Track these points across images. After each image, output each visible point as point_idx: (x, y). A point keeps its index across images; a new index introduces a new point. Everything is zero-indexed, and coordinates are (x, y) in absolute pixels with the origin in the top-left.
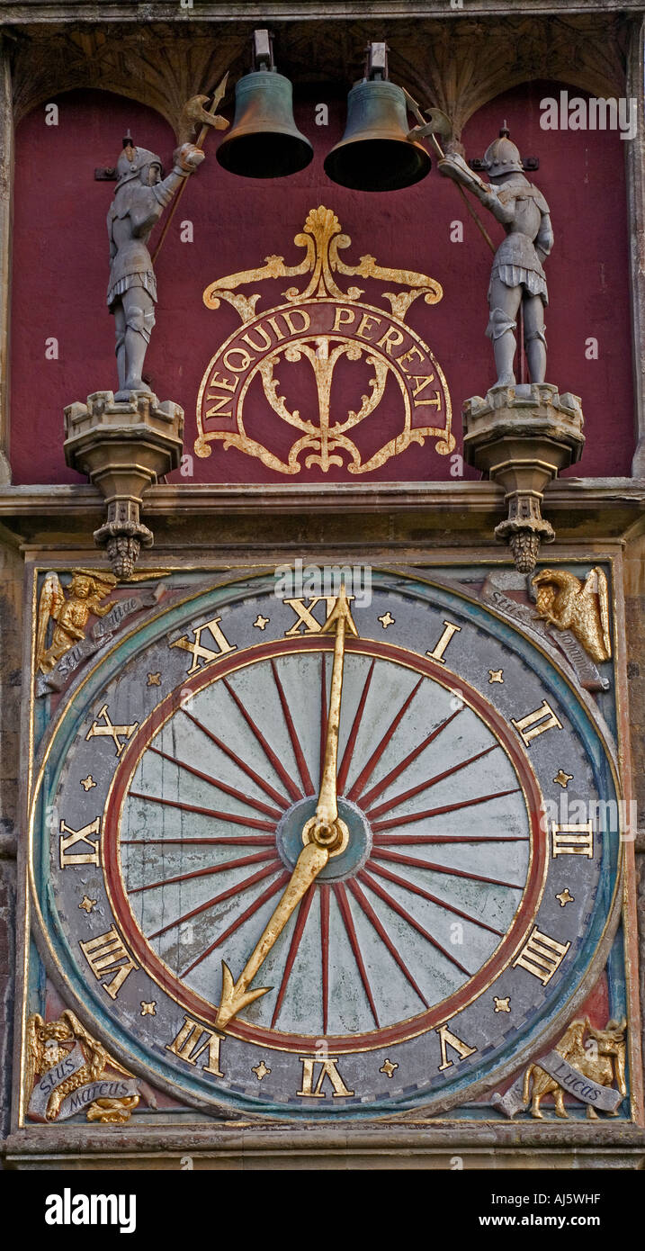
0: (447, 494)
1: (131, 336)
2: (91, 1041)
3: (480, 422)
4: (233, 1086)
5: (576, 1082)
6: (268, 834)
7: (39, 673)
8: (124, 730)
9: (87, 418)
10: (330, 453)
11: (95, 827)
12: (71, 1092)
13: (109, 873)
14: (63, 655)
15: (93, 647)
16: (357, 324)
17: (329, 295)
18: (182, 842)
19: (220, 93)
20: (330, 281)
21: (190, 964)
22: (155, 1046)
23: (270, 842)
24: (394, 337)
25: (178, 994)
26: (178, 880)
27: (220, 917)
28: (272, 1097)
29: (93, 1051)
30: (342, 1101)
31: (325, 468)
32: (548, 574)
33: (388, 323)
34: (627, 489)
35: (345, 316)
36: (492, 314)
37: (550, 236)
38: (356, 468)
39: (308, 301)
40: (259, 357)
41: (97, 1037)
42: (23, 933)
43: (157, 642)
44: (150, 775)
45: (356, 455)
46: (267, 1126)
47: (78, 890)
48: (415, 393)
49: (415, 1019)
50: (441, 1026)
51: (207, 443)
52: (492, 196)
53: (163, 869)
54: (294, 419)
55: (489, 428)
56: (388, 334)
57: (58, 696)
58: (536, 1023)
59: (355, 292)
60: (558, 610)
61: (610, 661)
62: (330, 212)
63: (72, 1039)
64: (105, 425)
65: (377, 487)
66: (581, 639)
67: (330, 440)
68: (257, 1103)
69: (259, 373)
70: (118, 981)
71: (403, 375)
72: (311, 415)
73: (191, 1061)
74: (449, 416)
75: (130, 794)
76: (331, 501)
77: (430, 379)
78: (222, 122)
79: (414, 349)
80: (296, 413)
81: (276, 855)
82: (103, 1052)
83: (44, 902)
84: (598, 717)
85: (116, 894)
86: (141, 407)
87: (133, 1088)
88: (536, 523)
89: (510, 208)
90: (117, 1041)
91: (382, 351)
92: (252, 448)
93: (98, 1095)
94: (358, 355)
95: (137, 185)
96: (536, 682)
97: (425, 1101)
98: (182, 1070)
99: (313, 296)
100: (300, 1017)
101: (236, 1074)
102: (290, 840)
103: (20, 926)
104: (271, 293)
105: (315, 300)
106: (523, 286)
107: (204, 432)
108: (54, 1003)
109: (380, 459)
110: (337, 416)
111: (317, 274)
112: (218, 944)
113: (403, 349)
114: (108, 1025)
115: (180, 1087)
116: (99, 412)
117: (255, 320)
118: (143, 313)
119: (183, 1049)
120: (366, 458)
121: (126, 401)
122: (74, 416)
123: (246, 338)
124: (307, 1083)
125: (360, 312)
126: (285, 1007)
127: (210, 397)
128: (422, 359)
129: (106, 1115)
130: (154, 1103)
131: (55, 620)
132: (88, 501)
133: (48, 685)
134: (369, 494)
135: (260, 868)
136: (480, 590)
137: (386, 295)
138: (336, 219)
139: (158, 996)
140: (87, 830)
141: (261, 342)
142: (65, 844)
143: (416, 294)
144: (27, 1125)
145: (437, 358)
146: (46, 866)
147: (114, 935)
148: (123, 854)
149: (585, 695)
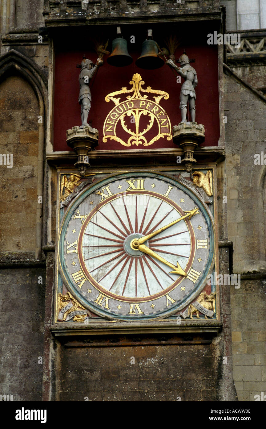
0: (169, 152)
1: (84, 111)
2: (75, 300)
3: (177, 132)
4: (112, 311)
5: (202, 309)
6: (121, 244)
7: (61, 202)
8: (83, 217)
9: (72, 134)
10: (139, 141)
11: (76, 243)
12: (69, 313)
13: (79, 255)
14: (67, 197)
15: (75, 195)
16: (146, 105)
17: (139, 98)
18: (99, 247)
19: (107, 45)
20: (139, 94)
21: (101, 279)
22: (91, 301)
23: (122, 246)
24: (156, 108)
25: (97, 287)
26: (98, 257)
27: (109, 266)
28: (122, 314)
29: (75, 302)
30: (141, 315)
31: (137, 145)
32: (196, 173)
33: (154, 105)
34: (217, 150)
35: (143, 103)
36: (181, 103)
37: (196, 81)
38: (146, 144)
39: (133, 99)
40: (120, 115)
41: (76, 299)
42: (56, 271)
43: (93, 193)
44: (91, 228)
45: (146, 141)
46: (120, 322)
47: (71, 260)
48: (161, 124)
49: (160, 293)
50: (167, 295)
51: (106, 138)
52: (180, 71)
53: (94, 254)
54: (129, 132)
55: (179, 134)
56: (154, 108)
57: (66, 208)
58: (192, 293)
59: (146, 97)
60: (199, 182)
61: (212, 196)
62: (139, 75)
63: (69, 299)
64: (77, 135)
65: (150, 150)
66: (205, 190)
67: (139, 137)
68: (118, 316)
69: (120, 119)
70: (82, 284)
71: (158, 119)
72: (134, 130)
73: (101, 305)
74: (171, 130)
75: (85, 234)
76: (138, 154)
77: (165, 120)
78: (108, 52)
79: (161, 112)
80: (130, 130)
81: (123, 250)
82: (77, 303)
83: (62, 263)
84: (209, 211)
85: (81, 261)
86: (86, 130)
87: (85, 312)
88: (192, 159)
89: (185, 74)
90: (81, 300)
91: (153, 113)
92: (118, 140)
93: (76, 314)
94: (146, 114)
95: (86, 70)
96: (193, 202)
97: (162, 315)
98: (98, 307)
99: (134, 98)
100: (129, 293)
101: (113, 308)
102: (127, 245)
103: (56, 269)
104: (123, 97)
105: (135, 99)
106: (189, 95)
107: (105, 135)
108: (65, 290)
109: (152, 142)
110: (141, 130)
111: (136, 92)
112: (108, 274)
113: (159, 112)
114: (79, 295)
115: (98, 312)
116: (75, 132)
117: (119, 104)
118: (87, 105)
119: (99, 302)
120: (148, 142)
121: (82, 129)
122: (69, 133)
123: (116, 110)
124: (131, 311)
125: (147, 102)
126: (126, 290)
127: (107, 126)
128: (163, 114)
129: (78, 320)
130: (91, 316)
131: (65, 187)
132: (73, 155)
133: (63, 205)
134: (148, 152)
135: (119, 253)
136: (178, 177)
137: (154, 97)
138: (141, 77)
139: (92, 288)
140: (74, 244)
141: (121, 111)
142: (68, 247)
143: (162, 97)
144: (58, 322)
145: (167, 114)
146: (62, 253)
147: (81, 272)
148: (83, 250)
149: (206, 205)
